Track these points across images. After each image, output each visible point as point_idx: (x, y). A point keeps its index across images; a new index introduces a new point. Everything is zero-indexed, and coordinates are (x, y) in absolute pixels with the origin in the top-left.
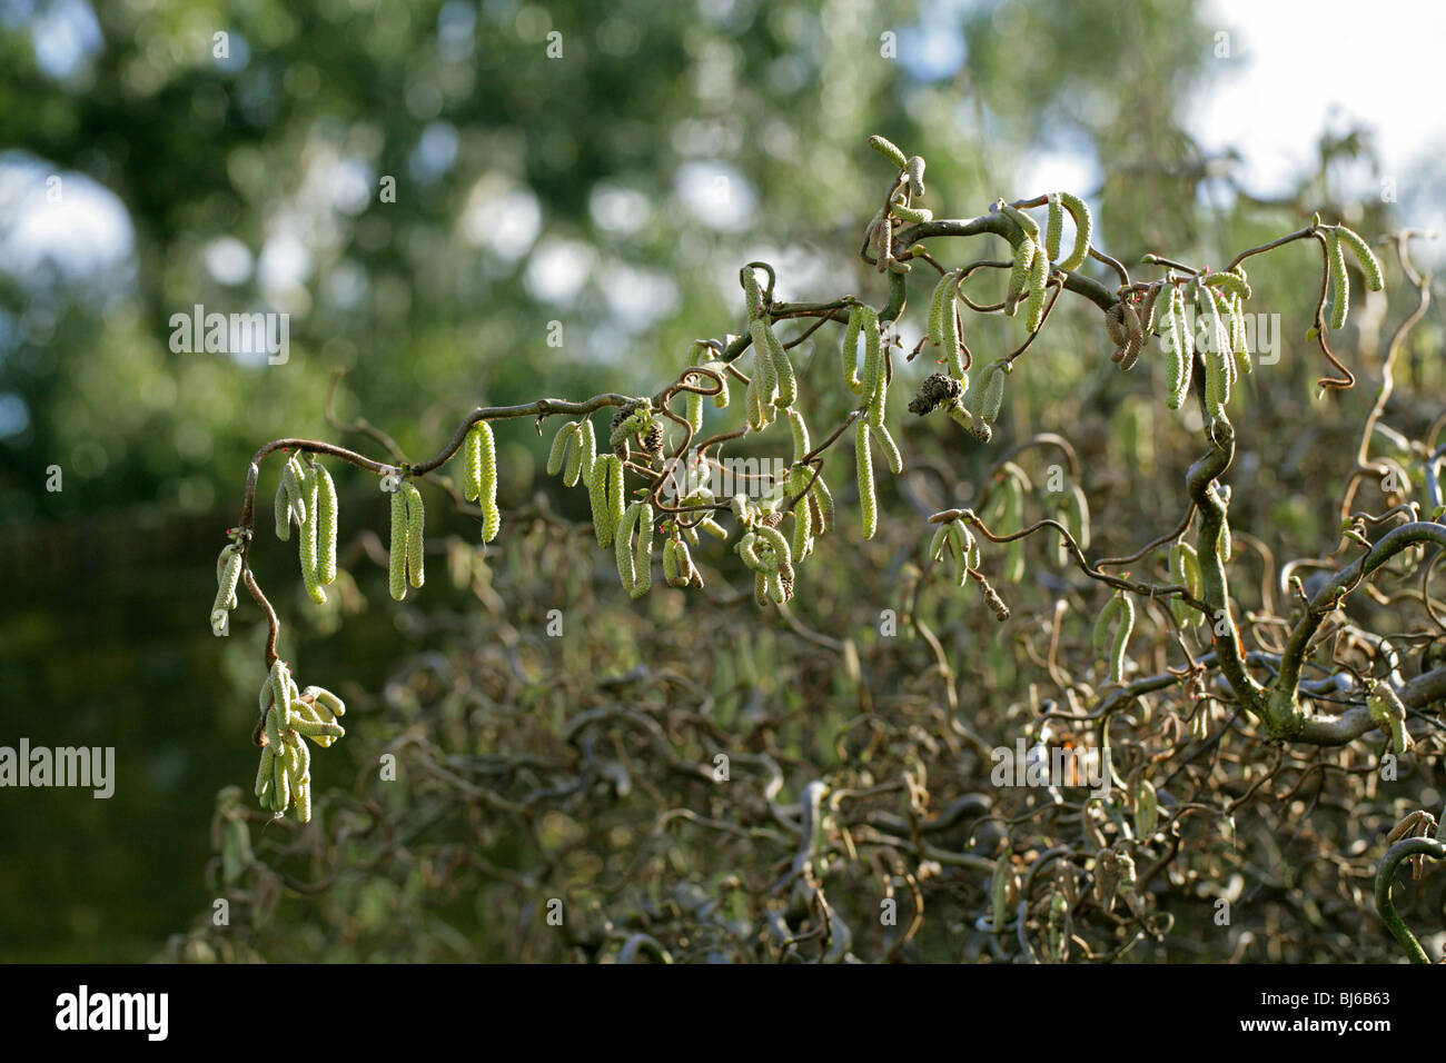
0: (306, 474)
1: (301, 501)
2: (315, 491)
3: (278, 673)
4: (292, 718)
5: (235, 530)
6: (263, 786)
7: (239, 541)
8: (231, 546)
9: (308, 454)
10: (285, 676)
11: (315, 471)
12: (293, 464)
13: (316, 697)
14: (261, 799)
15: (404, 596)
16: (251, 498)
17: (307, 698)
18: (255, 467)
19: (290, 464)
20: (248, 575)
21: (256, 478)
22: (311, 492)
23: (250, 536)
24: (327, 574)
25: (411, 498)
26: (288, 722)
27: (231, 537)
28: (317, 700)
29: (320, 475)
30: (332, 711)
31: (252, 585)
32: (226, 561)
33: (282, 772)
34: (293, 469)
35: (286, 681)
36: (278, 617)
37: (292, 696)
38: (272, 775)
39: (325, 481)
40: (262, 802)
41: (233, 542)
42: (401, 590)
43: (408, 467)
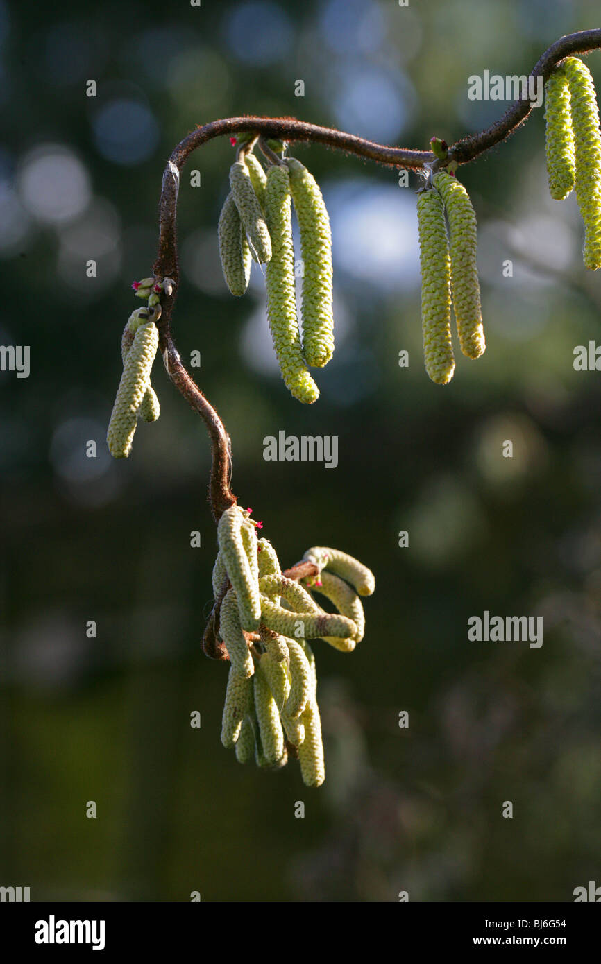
0: (269, 177)
1: (262, 224)
2: (287, 204)
3: (229, 530)
4: (264, 608)
5: (147, 282)
6: (234, 729)
7: (152, 300)
8: (141, 310)
9: (272, 141)
10: (245, 534)
11: (283, 170)
12: (248, 162)
13: (322, 565)
14: (238, 751)
15: (450, 376)
16: (169, 222)
17: (302, 569)
18: (174, 169)
19: (242, 163)
20: (172, 358)
21: (177, 186)
22: (279, 206)
23: (170, 289)
24: (316, 350)
25: (450, 197)
26: (258, 615)
27: (141, 293)
28: (326, 570)
29: (295, 177)
30: (353, 588)
31: (180, 376)
32: (132, 337)
33: (268, 702)
34: (246, 171)
35: (246, 544)
36: (227, 430)
37: (265, 567)
38: (252, 708)
39: (304, 187)
40: (239, 754)
41: (143, 302)
42: (446, 364)
43: (444, 147)
